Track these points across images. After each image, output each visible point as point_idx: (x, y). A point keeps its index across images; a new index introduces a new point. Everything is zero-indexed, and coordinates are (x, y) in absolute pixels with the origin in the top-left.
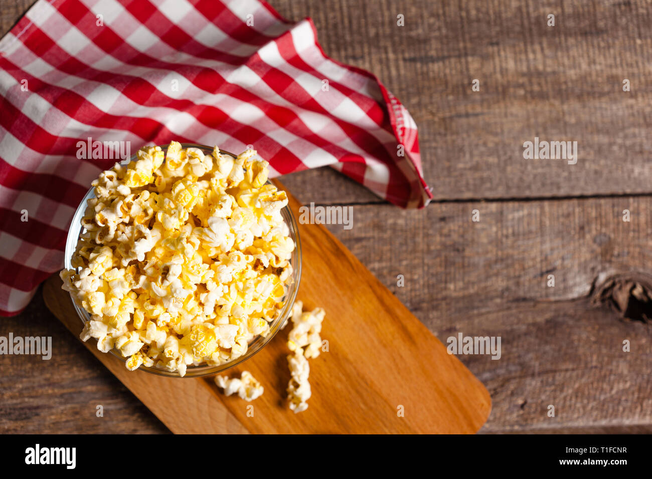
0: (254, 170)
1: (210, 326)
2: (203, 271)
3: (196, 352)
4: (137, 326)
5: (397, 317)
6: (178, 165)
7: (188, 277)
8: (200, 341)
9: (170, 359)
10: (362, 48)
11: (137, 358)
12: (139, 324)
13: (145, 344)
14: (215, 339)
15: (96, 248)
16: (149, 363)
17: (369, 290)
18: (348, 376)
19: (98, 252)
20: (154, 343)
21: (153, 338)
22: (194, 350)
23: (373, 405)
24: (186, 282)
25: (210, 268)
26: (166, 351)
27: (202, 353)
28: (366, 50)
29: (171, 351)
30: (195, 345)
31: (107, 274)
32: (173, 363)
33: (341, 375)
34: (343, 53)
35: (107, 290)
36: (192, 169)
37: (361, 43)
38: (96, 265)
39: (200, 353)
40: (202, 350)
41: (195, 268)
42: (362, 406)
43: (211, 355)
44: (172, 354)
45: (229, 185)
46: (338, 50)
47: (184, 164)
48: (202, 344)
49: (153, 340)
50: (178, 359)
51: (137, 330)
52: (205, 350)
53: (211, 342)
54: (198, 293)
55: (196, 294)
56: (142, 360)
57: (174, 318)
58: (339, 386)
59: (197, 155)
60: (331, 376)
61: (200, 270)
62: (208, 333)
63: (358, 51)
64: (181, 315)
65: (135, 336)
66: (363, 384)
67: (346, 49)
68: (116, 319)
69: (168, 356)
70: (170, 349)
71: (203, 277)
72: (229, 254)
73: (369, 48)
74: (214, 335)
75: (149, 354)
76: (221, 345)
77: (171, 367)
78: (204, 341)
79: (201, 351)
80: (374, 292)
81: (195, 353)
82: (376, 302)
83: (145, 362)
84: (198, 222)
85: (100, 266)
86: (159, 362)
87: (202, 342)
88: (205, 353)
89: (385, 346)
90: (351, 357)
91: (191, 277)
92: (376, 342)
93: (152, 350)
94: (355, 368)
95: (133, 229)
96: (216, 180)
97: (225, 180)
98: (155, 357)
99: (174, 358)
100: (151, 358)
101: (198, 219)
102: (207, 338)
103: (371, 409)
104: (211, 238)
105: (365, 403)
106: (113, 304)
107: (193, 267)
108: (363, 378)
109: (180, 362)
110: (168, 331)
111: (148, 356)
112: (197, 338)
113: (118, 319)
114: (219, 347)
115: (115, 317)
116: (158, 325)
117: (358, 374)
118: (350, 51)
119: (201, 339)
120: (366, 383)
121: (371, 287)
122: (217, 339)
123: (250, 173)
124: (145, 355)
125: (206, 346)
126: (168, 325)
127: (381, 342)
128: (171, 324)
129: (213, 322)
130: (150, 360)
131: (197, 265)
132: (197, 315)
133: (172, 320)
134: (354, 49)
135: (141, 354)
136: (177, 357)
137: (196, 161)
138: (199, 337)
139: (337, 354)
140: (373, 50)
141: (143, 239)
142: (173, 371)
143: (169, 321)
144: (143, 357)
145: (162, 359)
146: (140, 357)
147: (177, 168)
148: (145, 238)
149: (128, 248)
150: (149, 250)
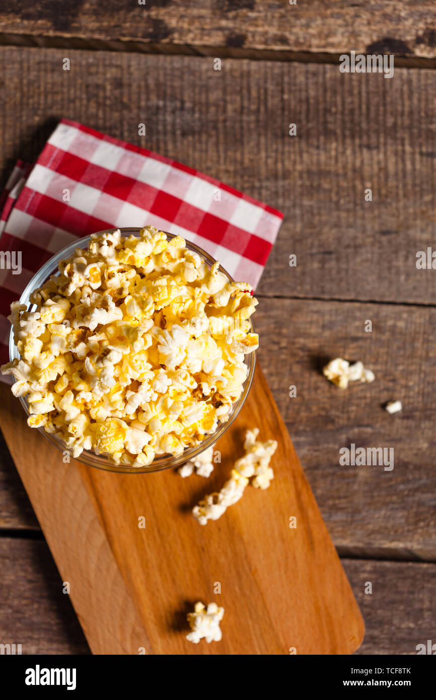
0: (241, 302)
1: (124, 425)
2: (145, 369)
3: (100, 444)
4: (57, 389)
5: (307, 518)
6: (172, 260)
7: (127, 369)
8: (108, 435)
9: (71, 435)
10: (378, 138)
11: (42, 419)
12: (60, 388)
13: (56, 410)
14: (124, 439)
15: (57, 297)
16: (50, 429)
17: (291, 480)
18: (236, 555)
19: (56, 301)
20: (64, 413)
21: (65, 408)
22: (99, 441)
23: (248, 592)
24: (123, 373)
25: (152, 370)
26: (71, 426)
27: (105, 448)
28: (382, 140)
29: (75, 429)
30: (101, 437)
31: (53, 326)
32: (72, 439)
33: (229, 551)
34: (357, 141)
35: (47, 341)
36: (184, 271)
37: (377, 132)
38: (48, 312)
39: (103, 446)
40: (107, 445)
41: (139, 362)
42: (237, 589)
43: (113, 453)
44: (75, 431)
45: (209, 303)
46: (353, 137)
47: (178, 262)
48: (108, 439)
49: (65, 409)
50: (78, 439)
51: (55, 392)
52: (108, 446)
53: (117, 441)
54: (129, 388)
55: (127, 388)
56: (46, 422)
57: (95, 401)
58: (222, 560)
59: (194, 260)
60: (219, 547)
61: (142, 366)
62: (120, 431)
63: (373, 140)
64: (103, 401)
65: (51, 398)
66: (247, 568)
67: (361, 138)
68: (42, 373)
69: (70, 430)
70: (75, 425)
71: (142, 374)
72: (178, 370)
73: (385, 138)
74: (124, 436)
75: (55, 420)
76: (127, 448)
77: (68, 444)
78: (112, 437)
79: (105, 445)
80: (295, 483)
81: (98, 445)
82: (293, 495)
83: (46, 426)
84: (164, 322)
85: (51, 315)
86: (60, 433)
87: (110, 438)
88: (107, 448)
89: (283, 540)
90: (245, 537)
91: (130, 369)
92: (276, 533)
93: (59, 418)
94: (246, 550)
95: (99, 297)
96: (200, 292)
97: (209, 297)
98: (58, 426)
99: (75, 436)
100: (54, 425)
101: (165, 320)
102: (116, 436)
103: (244, 595)
104: (166, 341)
105: (241, 589)
106: (47, 357)
107: (136, 361)
108: (249, 563)
109: (78, 442)
110: (83, 409)
111: (52, 422)
112: (106, 431)
113: (44, 373)
114: (125, 448)
115: (43, 371)
116: (76, 400)
117: (246, 557)
118: (365, 138)
119: (110, 433)
120: (250, 569)
121: (294, 477)
122: (125, 440)
123: (237, 303)
124: (50, 419)
125: (111, 443)
126: (85, 404)
127: (281, 535)
128: (89, 405)
129: (129, 423)
130: (52, 426)
131: (141, 360)
132: (117, 410)
133: (92, 403)
134: (369, 137)
135: (48, 416)
136: (78, 436)
137: (191, 266)
138: (109, 432)
139: (234, 528)
140: (390, 141)
141: (105, 310)
142: (69, 448)
143: (88, 401)
144: (48, 420)
145: (64, 431)
146: (45, 419)
147: (170, 262)
148: (107, 310)
149: (86, 313)
150: (104, 323)
